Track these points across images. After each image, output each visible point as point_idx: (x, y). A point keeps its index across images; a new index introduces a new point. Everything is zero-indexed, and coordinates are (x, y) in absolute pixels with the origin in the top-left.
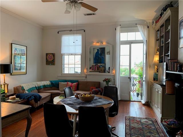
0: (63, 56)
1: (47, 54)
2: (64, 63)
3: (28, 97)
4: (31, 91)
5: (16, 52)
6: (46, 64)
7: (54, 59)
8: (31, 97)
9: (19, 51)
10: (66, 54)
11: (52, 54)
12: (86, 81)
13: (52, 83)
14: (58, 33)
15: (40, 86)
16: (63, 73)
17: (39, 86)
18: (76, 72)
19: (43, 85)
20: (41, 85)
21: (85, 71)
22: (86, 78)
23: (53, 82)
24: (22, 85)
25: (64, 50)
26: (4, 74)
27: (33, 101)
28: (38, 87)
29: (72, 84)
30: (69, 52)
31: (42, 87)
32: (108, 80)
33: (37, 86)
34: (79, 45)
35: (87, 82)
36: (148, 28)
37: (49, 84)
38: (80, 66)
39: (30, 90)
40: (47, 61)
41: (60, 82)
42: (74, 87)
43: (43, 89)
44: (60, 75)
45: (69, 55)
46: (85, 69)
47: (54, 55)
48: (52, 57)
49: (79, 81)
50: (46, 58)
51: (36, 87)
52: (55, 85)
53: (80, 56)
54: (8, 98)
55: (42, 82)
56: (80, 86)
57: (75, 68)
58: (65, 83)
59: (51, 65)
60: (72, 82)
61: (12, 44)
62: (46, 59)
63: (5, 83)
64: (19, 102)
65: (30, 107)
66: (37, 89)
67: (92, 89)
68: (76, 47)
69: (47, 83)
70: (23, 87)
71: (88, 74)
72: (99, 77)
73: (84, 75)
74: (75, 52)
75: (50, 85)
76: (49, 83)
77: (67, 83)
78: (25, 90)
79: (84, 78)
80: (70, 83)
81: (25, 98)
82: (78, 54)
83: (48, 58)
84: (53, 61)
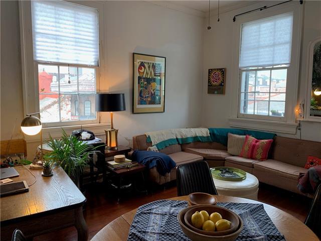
0: (244, 74)
1: (210, 71)
2: (245, 90)
3: (147, 160)
4: (166, 147)
5: (141, 69)
6: (208, 93)
7: (223, 81)
8: (153, 161)
9: (149, 67)
10: (250, 68)
11: (221, 69)
12: (298, 137)
13: (212, 133)
15: (187, 138)
16: (242, 112)
17: (184, 137)
18: (274, 113)
19: (194, 135)
20: (189, 136)
21: (297, 111)
22: (298, 131)
23: (215, 132)
24: (148, 134)
26: (111, 112)
27: (155, 170)
28: (182, 139)
29: (257, 142)
31: (190, 141)
33: (179, 137)
34: (286, 43)
35: (300, 142)
37: (205, 135)
38: (283, 97)
39: (165, 145)
40: (210, 85)
41: (230, 134)
42: (260, 151)
43: (192, 143)
44: (235, 117)
45: (256, 70)
46: (298, 107)
47: (223, 71)
48: (220, 76)
49: (277, 134)
50: (209, 79)
51: (177, 139)
52: (219, 139)
53: (286, 70)
55: (192, 130)
56: (278, 150)
57: (269, 101)
58: (241, 136)
59: (218, 93)
60: (259, 135)
61: (134, 54)
62: (209, 82)
63: (112, 128)
66: (179, 144)
67: (312, 163)
68: (276, 48)
69: (203, 132)
70: (149, 137)
71: (305, 119)
73: (291, 122)
74: (273, 61)
75: (208, 137)
76: (207, 133)
77: (246, 137)
78: (153, 144)
80: (251, 139)
81: (142, 161)
82: (279, 66)
83: (212, 80)
84: (221, 85)
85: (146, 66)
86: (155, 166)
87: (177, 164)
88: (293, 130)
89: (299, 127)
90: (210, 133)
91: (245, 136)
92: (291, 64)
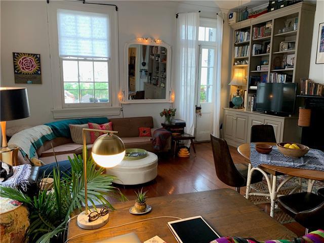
1: (16, 56)
6: (16, 82)
7: (40, 69)
10: (70, 57)
11: (34, 55)
12: (121, 117)
14: (48, 3)
15: (38, 141)
19: (41, 135)
20: (38, 137)
21: (120, 96)
22: (121, 112)
23: (56, 127)
25: (67, 47)
28: (36, 143)
29: (101, 127)
30: (78, 52)
31: (41, 142)
33: (33, 141)
34: (104, 40)
37: (49, 133)
38: (107, 86)
40: (18, 73)
41: (71, 125)
44: (60, 108)
45: (78, 60)
47: (37, 58)
48: (34, 63)
50: (15, 66)
51: (33, 144)
52: (62, 134)
53: (106, 63)
57: (94, 90)
59: (32, 83)
62: (15, 69)
67: (144, 132)
69: (46, 130)
71: (126, 103)
72: (151, 108)
75: (52, 134)
76: (49, 130)
77: (89, 125)
79: (118, 112)
80: (95, 125)
82: (101, 59)
83: (21, 66)
84: (36, 73)
89: (122, 109)
90: (52, 129)
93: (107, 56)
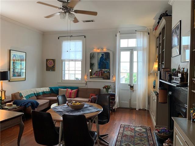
0: (64, 62)
1: (47, 60)
2: (64, 69)
3: (25, 104)
4: (30, 98)
5: (14, 58)
6: (46, 70)
7: (54, 65)
8: (29, 104)
10: (66, 60)
11: (53, 60)
12: (86, 87)
13: (51, 89)
14: (59, 39)
15: (39, 93)
16: (63, 79)
17: (38, 92)
18: (77, 79)
19: (42, 91)
20: (40, 92)
21: (85, 77)
22: (86, 85)
23: (53, 89)
24: (20, 92)
25: (65, 56)
26: (2, 81)
27: (30, 107)
28: (37, 93)
29: (71, 91)
30: (70, 58)
31: (41, 94)
32: (108, 87)
33: (35, 93)
34: (80, 51)
35: (87, 89)
36: (149, 34)
37: (48, 91)
38: (80, 72)
39: (29, 96)
40: (47, 67)
41: (60, 89)
42: (73, 94)
43: (42, 95)
44: (60, 81)
45: (69, 61)
47: (54, 61)
48: (52, 63)
49: (79, 87)
50: (46, 64)
51: (34, 93)
52: (54, 92)
53: (81, 62)
54: (5, 105)
55: (41, 88)
56: (80, 94)
57: (75, 74)
58: (65, 90)
59: (52, 71)
60: (72, 88)
61: (10, 50)
62: (47, 65)
63: (2, 89)
64: (16, 108)
65: (22, 114)
66: (35, 96)
67: (92, 96)
68: (77, 53)
69: (47, 89)
70: (21, 93)
71: (88, 80)
72: (99, 84)
73: (84, 82)
74: (76, 58)
75: (49, 91)
76: (49, 90)
78: (23, 97)
80: (69, 90)
81: (22, 105)
82: (78, 60)
83: (48, 64)
84: (53, 67)
85: (17, 56)
86: (30, 105)
87: (40, 104)
88: (85, 85)
89: (86, 84)
90: (50, 90)
91: (66, 89)
92: (82, 59)
93: (81, 59)
